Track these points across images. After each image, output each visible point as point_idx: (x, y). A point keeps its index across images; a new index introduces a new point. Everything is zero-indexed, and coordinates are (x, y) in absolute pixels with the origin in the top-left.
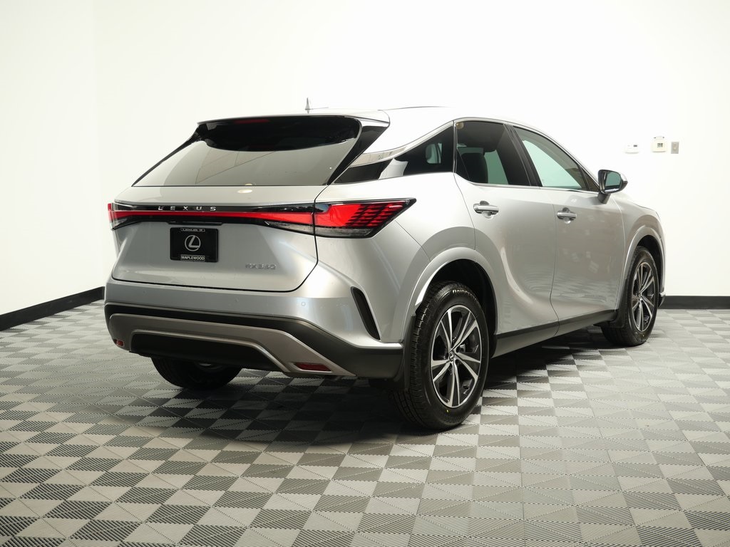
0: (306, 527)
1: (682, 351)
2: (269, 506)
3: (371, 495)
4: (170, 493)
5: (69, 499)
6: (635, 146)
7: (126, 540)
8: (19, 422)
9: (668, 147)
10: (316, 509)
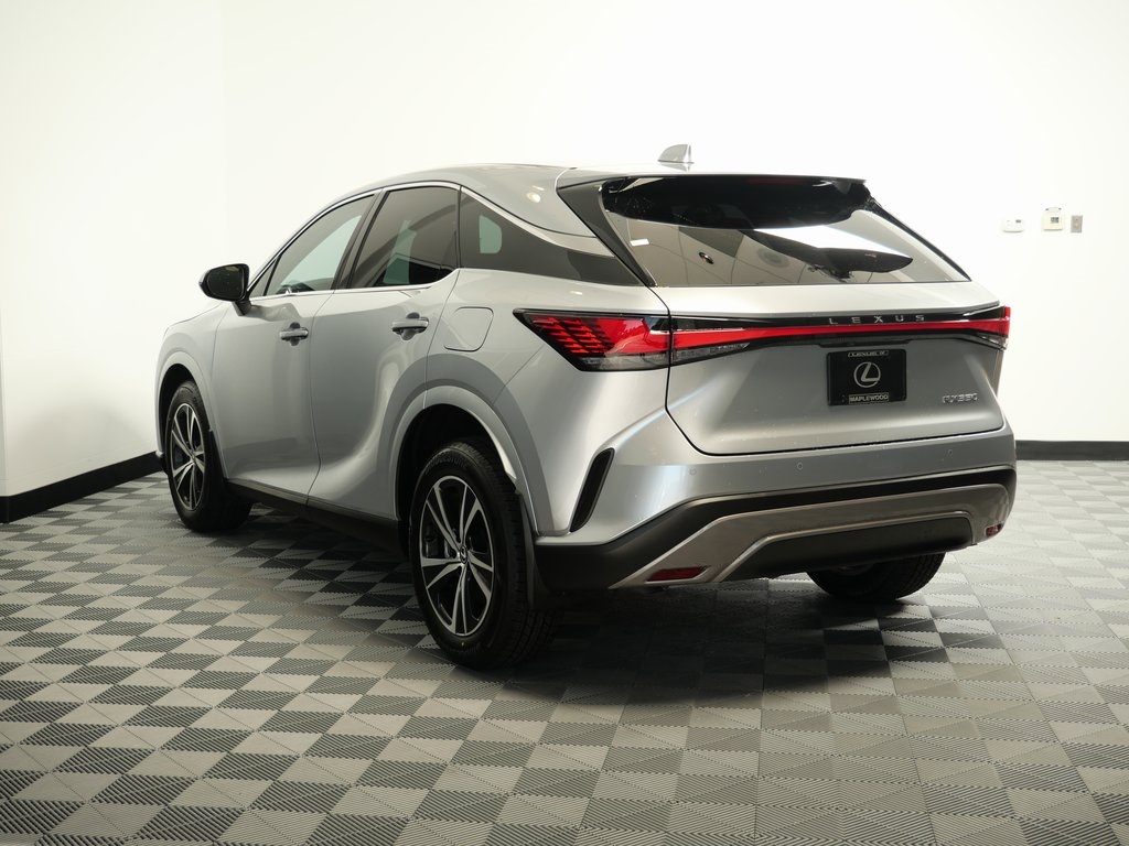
1: (1037, 547)
6: (1018, 221)
8: (22, 633)
9: (1066, 223)
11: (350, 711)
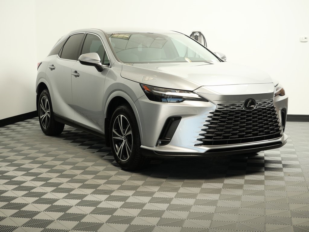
0: (163, 217)
2: (145, 208)
3: (193, 204)
4: (99, 202)
5: (53, 204)
7: (82, 221)
10: (167, 209)
11: (120, 208)
